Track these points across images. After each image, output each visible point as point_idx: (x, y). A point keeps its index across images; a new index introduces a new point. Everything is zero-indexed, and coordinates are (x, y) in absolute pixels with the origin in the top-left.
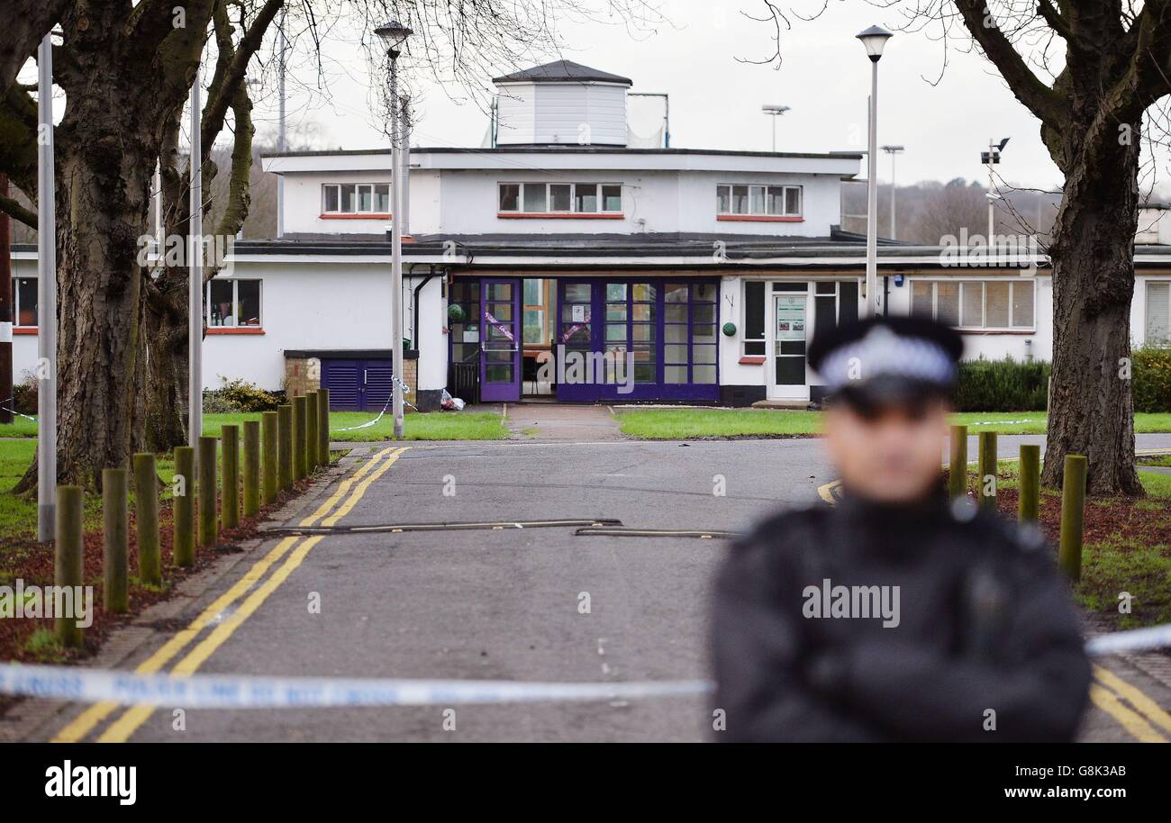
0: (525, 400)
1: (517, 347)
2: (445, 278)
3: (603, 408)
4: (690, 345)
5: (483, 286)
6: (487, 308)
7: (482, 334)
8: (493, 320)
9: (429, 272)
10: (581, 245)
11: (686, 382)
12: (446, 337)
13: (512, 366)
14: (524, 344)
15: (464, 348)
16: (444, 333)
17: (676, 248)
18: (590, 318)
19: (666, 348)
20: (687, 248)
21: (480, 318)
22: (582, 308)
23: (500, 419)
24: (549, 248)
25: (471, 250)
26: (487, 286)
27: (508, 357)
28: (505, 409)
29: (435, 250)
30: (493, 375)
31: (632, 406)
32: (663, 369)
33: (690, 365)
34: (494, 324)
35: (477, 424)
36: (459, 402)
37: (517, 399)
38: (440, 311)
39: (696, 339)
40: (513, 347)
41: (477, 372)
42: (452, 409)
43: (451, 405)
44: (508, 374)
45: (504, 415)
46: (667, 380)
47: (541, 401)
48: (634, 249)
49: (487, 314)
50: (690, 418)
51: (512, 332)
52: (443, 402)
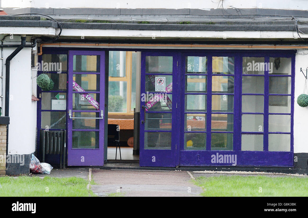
0: (109, 165)
1: (102, 115)
2: (35, 49)
3: (184, 173)
4: (266, 114)
5: (70, 57)
6: (74, 78)
7: (69, 102)
8: (79, 90)
9: (20, 43)
10: (164, 19)
11: (261, 149)
12: (35, 105)
13: (97, 134)
14: (109, 113)
15: (51, 115)
16: (33, 100)
17: (252, 23)
18: (171, 88)
19: (243, 117)
20: (264, 23)
21: (67, 87)
22: (164, 78)
23: (86, 184)
24: (133, 22)
25: (59, 23)
26: (75, 57)
27: (93, 125)
28: (90, 173)
29: (26, 23)
30: (79, 142)
31: (210, 172)
32: (241, 136)
33: (266, 133)
34: (81, 93)
35: (64, 188)
36: (46, 167)
37: (102, 164)
38: (30, 81)
39: (272, 109)
40: (98, 115)
41: (64, 137)
42: (40, 173)
43: (39, 169)
44: (93, 140)
45: (90, 179)
46: (244, 148)
47: (125, 167)
48: (212, 23)
49: (74, 83)
50: (268, 184)
51: (98, 100)
52: (32, 167)
